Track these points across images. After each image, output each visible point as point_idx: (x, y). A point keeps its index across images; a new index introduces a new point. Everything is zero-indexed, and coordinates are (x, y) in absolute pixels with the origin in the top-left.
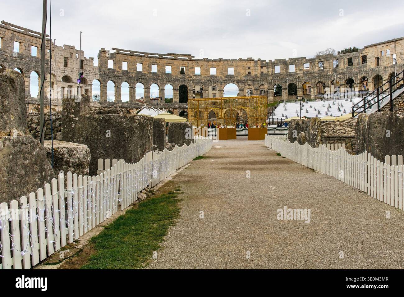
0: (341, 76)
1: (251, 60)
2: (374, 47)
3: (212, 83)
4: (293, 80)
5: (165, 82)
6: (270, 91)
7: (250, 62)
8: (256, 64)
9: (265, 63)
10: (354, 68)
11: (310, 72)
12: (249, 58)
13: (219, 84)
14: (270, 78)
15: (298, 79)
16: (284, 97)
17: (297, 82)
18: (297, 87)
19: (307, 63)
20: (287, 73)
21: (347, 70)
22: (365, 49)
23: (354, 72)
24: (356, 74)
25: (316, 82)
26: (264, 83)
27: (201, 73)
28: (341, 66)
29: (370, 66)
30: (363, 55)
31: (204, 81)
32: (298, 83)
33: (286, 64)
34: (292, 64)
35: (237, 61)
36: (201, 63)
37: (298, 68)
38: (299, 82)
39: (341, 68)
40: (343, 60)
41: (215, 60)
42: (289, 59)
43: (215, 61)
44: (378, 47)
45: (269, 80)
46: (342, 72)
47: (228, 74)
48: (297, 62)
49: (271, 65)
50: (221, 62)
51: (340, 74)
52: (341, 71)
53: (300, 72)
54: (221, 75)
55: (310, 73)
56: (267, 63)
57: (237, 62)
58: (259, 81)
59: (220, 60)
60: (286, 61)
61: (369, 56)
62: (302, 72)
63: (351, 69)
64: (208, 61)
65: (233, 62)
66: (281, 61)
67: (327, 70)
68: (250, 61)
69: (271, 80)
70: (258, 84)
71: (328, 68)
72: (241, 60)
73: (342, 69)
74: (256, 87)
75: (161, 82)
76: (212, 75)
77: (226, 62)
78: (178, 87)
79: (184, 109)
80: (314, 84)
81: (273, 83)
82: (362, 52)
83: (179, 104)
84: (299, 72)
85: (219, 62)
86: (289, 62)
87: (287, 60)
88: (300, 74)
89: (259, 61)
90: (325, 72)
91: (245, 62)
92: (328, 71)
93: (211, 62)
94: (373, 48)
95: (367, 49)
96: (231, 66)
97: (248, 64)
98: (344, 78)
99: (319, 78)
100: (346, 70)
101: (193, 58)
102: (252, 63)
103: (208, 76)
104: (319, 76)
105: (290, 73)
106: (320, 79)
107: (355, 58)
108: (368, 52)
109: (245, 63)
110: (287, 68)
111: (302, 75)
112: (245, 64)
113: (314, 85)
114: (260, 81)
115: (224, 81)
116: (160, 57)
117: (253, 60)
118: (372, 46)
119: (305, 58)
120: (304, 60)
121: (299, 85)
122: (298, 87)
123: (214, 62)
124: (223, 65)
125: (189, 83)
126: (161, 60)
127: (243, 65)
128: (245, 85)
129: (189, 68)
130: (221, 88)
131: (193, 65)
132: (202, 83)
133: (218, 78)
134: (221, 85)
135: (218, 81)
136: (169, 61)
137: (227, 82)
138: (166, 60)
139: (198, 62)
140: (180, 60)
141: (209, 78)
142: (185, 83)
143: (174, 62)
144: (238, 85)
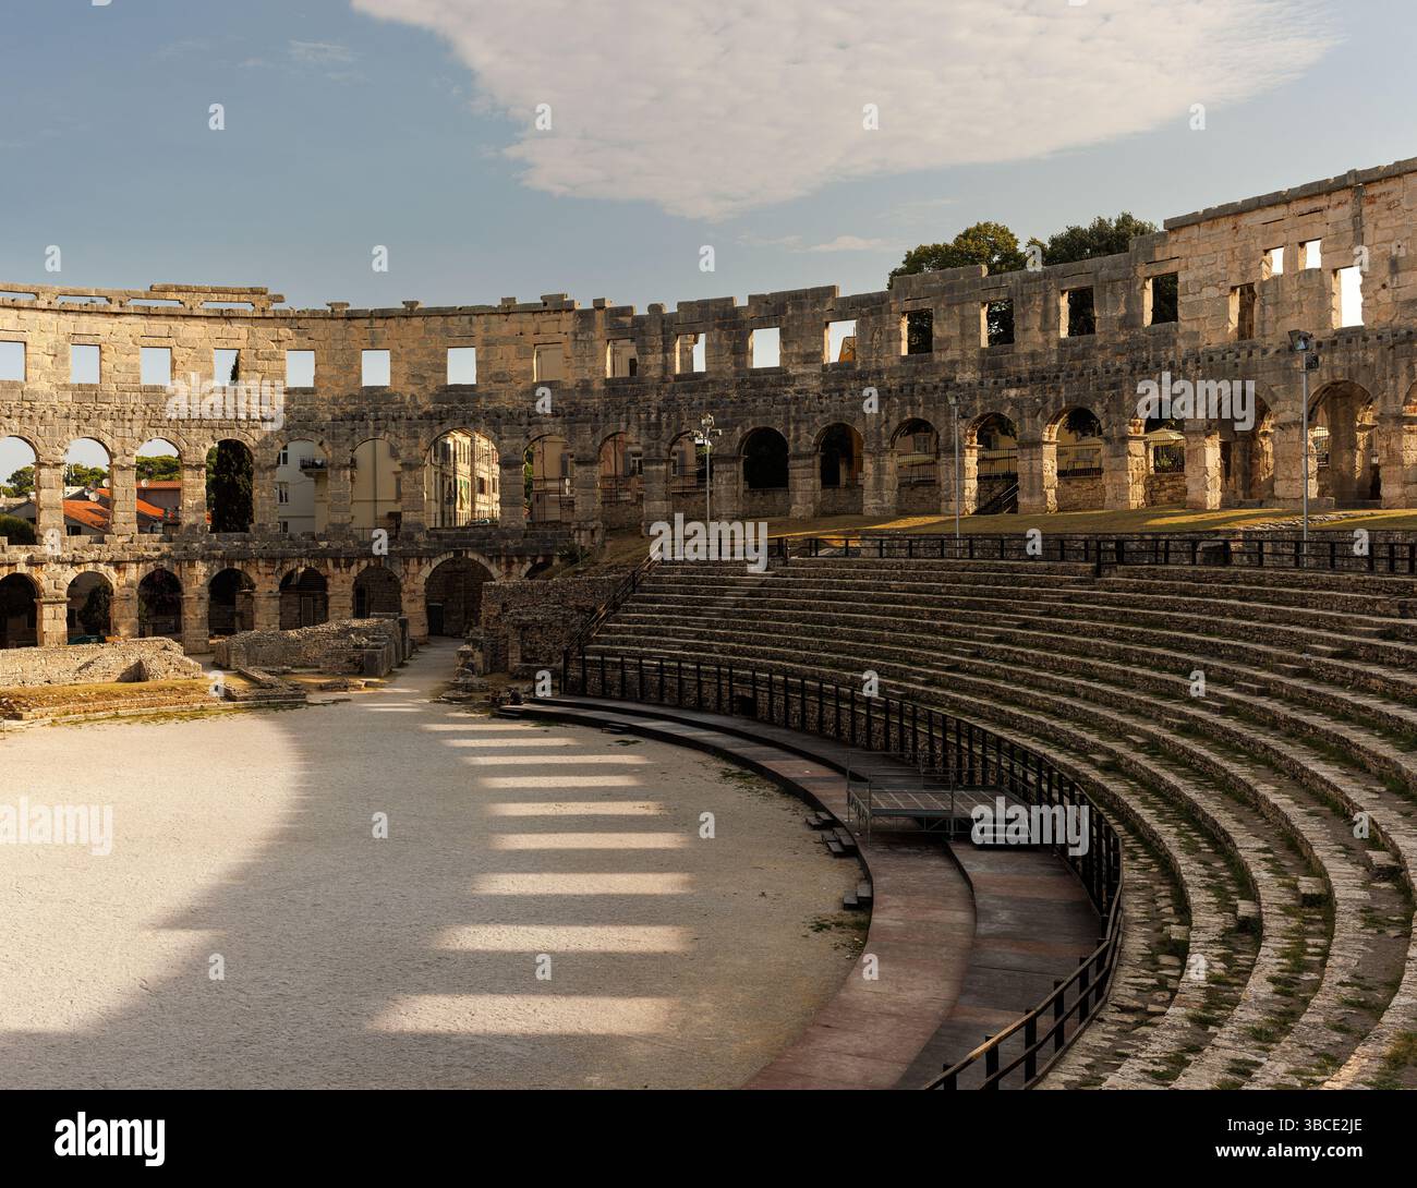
0: (1026, 392)
1: (556, 306)
2: (1225, 225)
3: (367, 427)
4: (768, 413)
5: (137, 430)
6: (654, 468)
7: (556, 316)
8: (583, 330)
9: (628, 320)
10: (1102, 348)
11: (859, 368)
12: (550, 297)
13: (402, 432)
14: (656, 400)
15: (793, 408)
16: (723, 503)
17: (789, 424)
18: (791, 450)
19: (842, 316)
20: (737, 374)
21: (1061, 359)
22: (1173, 237)
23: (1101, 370)
24: (1114, 386)
25: (887, 421)
26: (623, 425)
27: (317, 378)
28: (1030, 334)
29: (1195, 335)
30: (1156, 271)
31: (329, 417)
32: (796, 429)
33: (735, 326)
34: (764, 323)
35: (494, 311)
36: (320, 330)
37: (795, 349)
38: (797, 422)
39: (1027, 349)
40: (1038, 300)
41: (382, 311)
42: (750, 297)
43: (385, 315)
44: (1246, 220)
45: (649, 413)
46: (1032, 373)
47: (449, 383)
48: (793, 317)
49: (659, 331)
50: (417, 322)
51: (1019, 383)
52: (1025, 366)
53: (808, 371)
54: (412, 389)
55: (860, 372)
56: (639, 321)
57: (494, 318)
58: (601, 418)
59: (410, 312)
60: (737, 311)
61: (1191, 276)
62: (815, 369)
63: (1083, 356)
64: (349, 319)
65: (471, 321)
66: (712, 308)
67: (948, 356)
68: (555, 311)
69: (659, 411)
70: (594, 431)
71: (955, 344)
72: (508, 309)
73: (1033, 355)
74: (583, 448)
75: (119, 432)
76: (372, 389)
77: (437, 322)
78: (205, 453)
79: (231, 561)
80: (879, 434)
81: (668, 425)
82: (1151, 253)
83: (208, 539)
84: (801, 370)
85: (403, 321)
86: (750, 314)
87: (741, 301)
88: (808, 381)
89: (599, 314)
90: (941, 370)
91: (528, 317)
92: (953, 363)
93: (367, 322)
94: (1217, 230)
95: (1185, 233)
96: (465, 340)
97: (545, 328)
98: (1045, 401)
99: (903, 404)
100: (1054, 359)
101: (276, 306)
102: (568, 323)
103: (352, 396)
104: (907, 390)
105: (757, 372)
106: (908, 408)
107: (1109, 288)
108: (1188, 252)
109: (529, 323)
110: (741, 350)
111: (815, 383)
112: (532, 328)
113: (879, 443)
114: (606, 416)
115: (429, 416)
116: (115, 308)
117: (569, 307)
118: (1211, 217)
119: (831, 290)
120: (829, 306)
121: (797, 439)
122: (797, 448)
123: (379, 323)
124: (423, 338)
125: (257, 430)
126: (116, 320)
127: (521, 334)
128: (528, 437)
129: (260, 356)
130: (414, 454)
131: (276, 338)
132: (323, 430)
133: (397, 403)
134: (414, 440)
135: (400, 417)
136: (159, 322)
137: (441, 424)
138: (145, 322)
139: (301, 323)
140: (213, 320)
141: (354, 404)
142: (237, 430)
143: (181, 328)
144: (496, 438)
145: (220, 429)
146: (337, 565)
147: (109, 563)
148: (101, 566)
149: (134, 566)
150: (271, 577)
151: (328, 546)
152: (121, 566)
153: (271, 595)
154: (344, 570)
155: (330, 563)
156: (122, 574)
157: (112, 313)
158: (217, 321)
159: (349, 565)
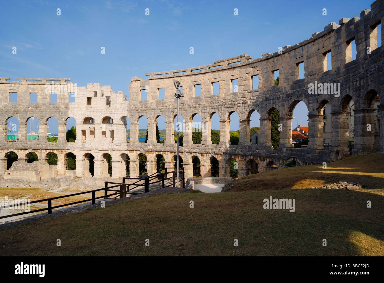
3: (270, 103)
5: (208, 110)
7: (329, 36)
8: (337, 40)
13: (280, 104)
31: (261, 100)
50: (287, 54)
54: (285, 85)
57: (310, 45)
59: (285, 51)
64: (268, 59)
68: (329, 34)
72: (313, 39)
75: (203, 111)
79: (231, 155)
85: (283, 56)
89: (343, 29)
93: (273, 59)
96: (301, 59)
97: (326, 44)
115: (287, 96)
116: (204, 71)
124: (289, 61)
125: (240, 107)
126: (204, 75)
127: (319, 50)
128: (318, 102)
129: (243, 80)
130: (283, 113)
131: (247, 73)
132: (258, 105)
133: (281, 91)
134: (283, 107)
135: (279, 98)
136: (216, 73)
137: (291, 99)
138: (212, 74)
139: (255, 65)
140: (230, 70)
141: (269, 94)
142: (234, 108)
143: (221, 74)
144: (308, 104)
145: (230, 108)
146: (260, 160)
147: (199, 153)
148: (197, 154)
149: (205, 155)
150: (242, 162)
151: (259, 152)
152: (202, 154)
153: (242, 169)
154: (263, 161)
155: (259, 159)
156: (203, 157)
157: (203, 73)
158: (231, 69)
159: (264, 160)
